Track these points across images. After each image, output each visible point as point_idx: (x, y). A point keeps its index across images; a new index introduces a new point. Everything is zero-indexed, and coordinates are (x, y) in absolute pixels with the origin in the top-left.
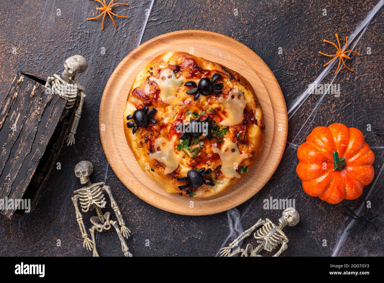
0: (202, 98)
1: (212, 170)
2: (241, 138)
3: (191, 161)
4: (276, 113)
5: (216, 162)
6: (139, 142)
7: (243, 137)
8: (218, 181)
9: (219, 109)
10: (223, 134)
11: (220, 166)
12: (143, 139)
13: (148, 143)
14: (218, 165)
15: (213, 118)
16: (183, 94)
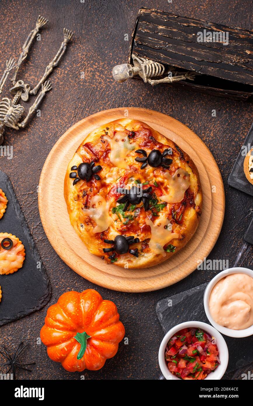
0: (149, 169)
1: (140, 240)
2: (177, 217)
3: (122, 227)
4: (214, 208)
5: (145, 234)
6: (76, 195)
7: (178, 217)
8: (143, 254)
9: (162, 184)
10: (160, 209)
11: (149, 240)
12: (80, 193)
13: (85, 198)
14: (147, 238)
15: (154, 190)
16: (131, 160)
